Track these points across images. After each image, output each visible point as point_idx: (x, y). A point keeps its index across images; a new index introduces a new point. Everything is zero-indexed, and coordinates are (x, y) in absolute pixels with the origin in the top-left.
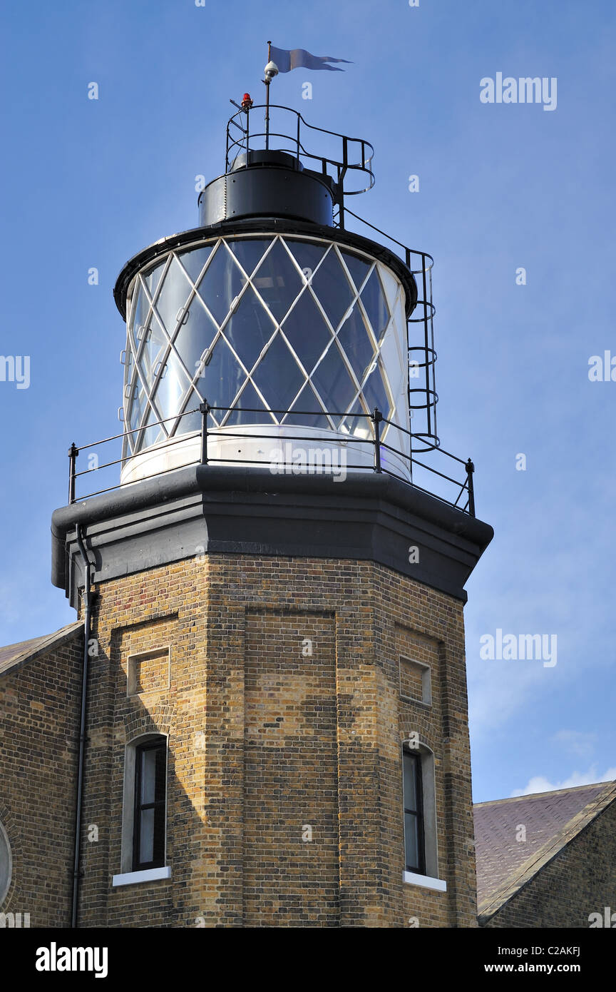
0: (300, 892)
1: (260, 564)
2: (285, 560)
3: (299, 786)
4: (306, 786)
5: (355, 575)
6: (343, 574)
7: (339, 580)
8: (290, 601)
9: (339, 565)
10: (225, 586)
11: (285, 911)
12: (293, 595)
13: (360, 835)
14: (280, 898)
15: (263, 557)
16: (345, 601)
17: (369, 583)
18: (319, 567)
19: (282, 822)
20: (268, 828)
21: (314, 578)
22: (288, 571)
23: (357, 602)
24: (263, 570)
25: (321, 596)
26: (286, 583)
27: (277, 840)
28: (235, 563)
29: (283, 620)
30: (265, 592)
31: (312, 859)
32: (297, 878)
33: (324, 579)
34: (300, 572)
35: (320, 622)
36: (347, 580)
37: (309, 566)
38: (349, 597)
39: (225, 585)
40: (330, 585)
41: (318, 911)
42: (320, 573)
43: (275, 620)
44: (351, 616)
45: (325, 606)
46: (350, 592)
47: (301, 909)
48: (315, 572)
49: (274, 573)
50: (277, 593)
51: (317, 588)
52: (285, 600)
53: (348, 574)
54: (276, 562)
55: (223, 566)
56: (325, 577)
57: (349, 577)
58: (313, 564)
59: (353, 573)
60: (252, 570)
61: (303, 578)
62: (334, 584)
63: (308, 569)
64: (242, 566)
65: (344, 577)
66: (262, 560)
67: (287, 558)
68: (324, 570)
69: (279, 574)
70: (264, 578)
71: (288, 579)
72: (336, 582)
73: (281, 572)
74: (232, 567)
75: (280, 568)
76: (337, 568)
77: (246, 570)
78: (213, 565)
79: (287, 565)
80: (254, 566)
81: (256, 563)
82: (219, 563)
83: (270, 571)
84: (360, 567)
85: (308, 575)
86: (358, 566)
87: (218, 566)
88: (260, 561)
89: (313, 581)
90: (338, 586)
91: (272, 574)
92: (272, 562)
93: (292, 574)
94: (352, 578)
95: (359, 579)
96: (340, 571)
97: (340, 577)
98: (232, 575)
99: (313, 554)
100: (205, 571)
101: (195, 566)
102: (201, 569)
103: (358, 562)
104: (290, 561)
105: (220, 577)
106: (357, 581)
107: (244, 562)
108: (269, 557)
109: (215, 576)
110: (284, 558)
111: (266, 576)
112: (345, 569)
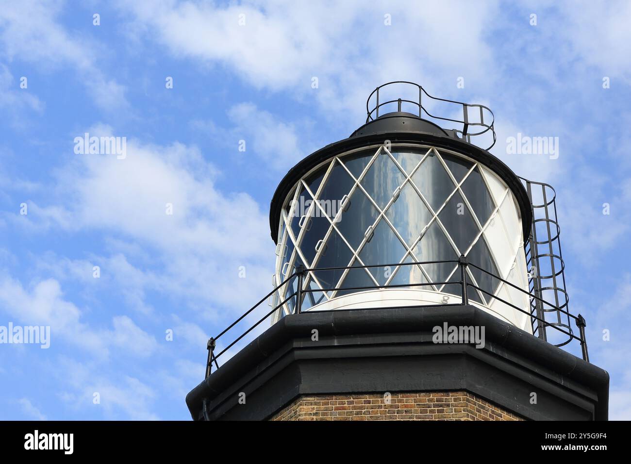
1: (352, 403)
5: (448, 405)
6: (435, 406)
7: (431, 411)
9: (431, 397)
15: (354, 396)
18: (410, 401)
21: (406, 412)
22: (380, 407)
24: (354, 408)
28: (327, 404)
33: (416, 412)
34: (391, 406)
36: (439, 411)
37: (400, 401)
42: (411, 406)
48: (406, 406)
49: (365, 410)
53: (441, 406)
54: (368, 399)
55: (315, 407)
56: (417, 410)
57: (442, 408)
58: (405, 399)
59: (445, 404)
60: (344, 408)
61: (395, 413)
62: (426, 415)
63: (400, 404)
64: (334, 406)
65: (436, 409)
66: (353, 399)
67: (379, 395)
68: (416, 404)
69: (371, 410)
70: (355, 414)
71: (379, 415)
72: (428, 414)
73: (372, 408)
74: (322, 407)
75: (371, 405)
76: (429, 400)
77: (337, 409)
78: (304, 407)
79: (378, 401)
80: (346, 405)
81: (347, 401)
82: (312, 405)
83: (361, 408)
84: (453, 398)
85: (399, 409)
86: (450, 397)
87: (310, 407)
88: (352, 399)
89: (404, 414)
90: (430, 417)
91: (363, 411)
92: (363, 400)
93: (383, 409)
94: (445, 409)
95: (452, 409)
96: (432, 403)
97: (432, 408)
98: (324, 414)
99: (403, 389)
100: (298, 413)
101: (290, 411)
102: (295, 413)
103: (450, 394)
104: (381, 397)
105: (312, 417)
106: (449, 411)
107: (335, 401)
108: (360, 395)
109: (308, 417)
110: (375, 395)
111: (357, 414)
112: (437, 401)
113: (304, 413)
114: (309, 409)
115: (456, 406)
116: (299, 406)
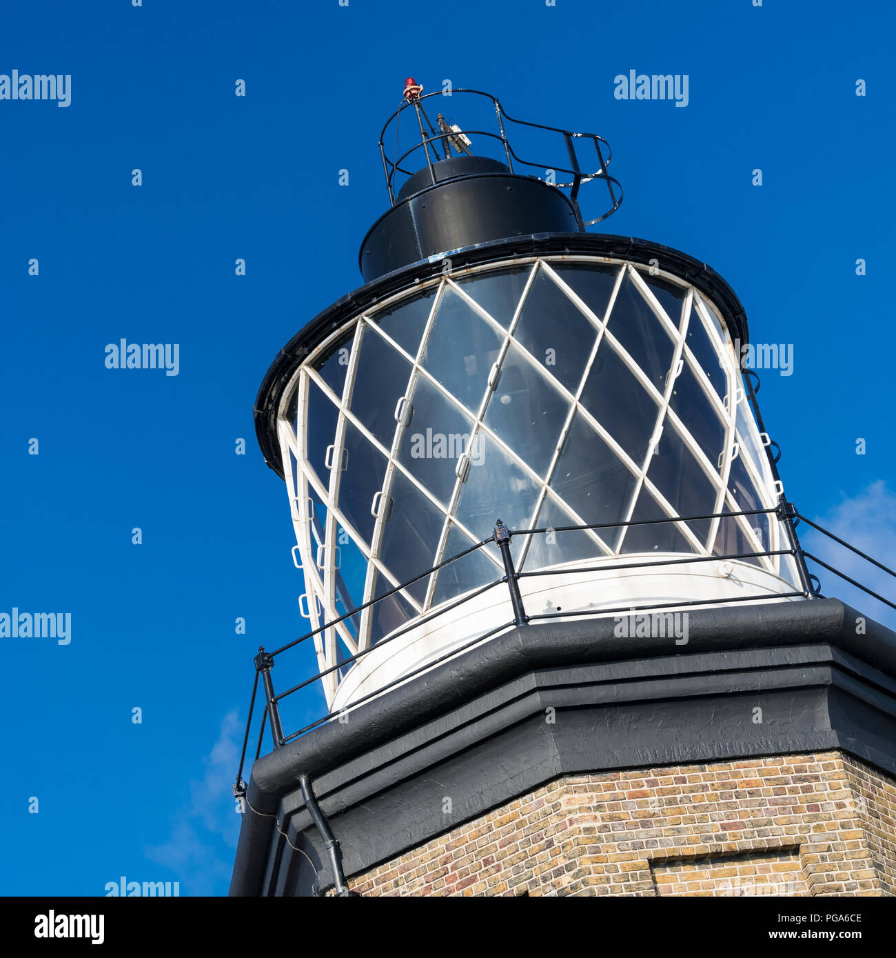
1: (654, 783)
2: (694, 770)
5: (817, 778)
6: (796, 780)
7: (792, 791)
8: (719, 838)
9: (785, 765)
10: (605, 828)
12: (724, 827)
15: (655, 770)
16: (812, 825)
17: (842, 789)
18: (752, 773)
21: (750, 794)
22: (704, 788)
23: (832, 825)
24: (661, 792)
25: (769, 823)
26: (706, 808)
28: (612, 787)
29: (714, 875)
30: (673, 829)
33: (766, 793)
34: (723, 786)
35: (776, 868)
36: (808, 790)
37: (736, 775)
38: (817, 818)
39: (605, 826)
40: (780, 801)
42: (758, 784)
43: (701, 877)
44: (829, 849)
45: (780, 838)
46: (816, 808)
48: (748, 784)
49: (682, 795)
50: (695, 828)
51: (759, 810)
52: (711, 838)
53: (805, 780)
54: (680, 775)
55: (594, 794)
56: (768, 791)
57: (807, 784)
58: (742, 770)
59: (812, 777)
60: (645, 795)
61: (731, 797)
62: (785, 799)
63: (736, 780)
64: (625, 791)
65: (799, 785)
66: (655, 775)
67: (696, 766)
68: (763, 778)
69: (691, 795)
70: (667, 804)
71: (707, 802)
72: (787, 796)
73: (692, 792)
74: (607, 794)
75: (688, 784)
76: (783, 771)
77: (632, 796)
78: (576, 796)
79: (698, 777)
80: (645, 788)
81: (647, 781)
82: (586, 791)
83: (673, 791)
84: (821, 763)
85: (738, 789)
86: (816, 763)
87: (584, 795)
88: (653, 777)
89: (748, 798)
90: (792, 801)
91: (678, 797)
92: (672, 776)
93: (710, 792)
94: (813, 784)
95: (825, 784)
96: (790, 776)
97: (793, 785)
98: (612, 808)
99: (738, 754)
100: (564, 808)
101: (541, 804)
102: (553, 807)
103: (816, 757)
104: (703, 770)
105: (593, 813)
106: (821, 788)
107: (625, 782)
108: (667, 769)
109: (586, 814)
110: (691, 767)
111: (670, 803)
112: (797, 772)
113: (577, 806)
114: (582, 799)
115: (830, 778)
116: (561, 795)
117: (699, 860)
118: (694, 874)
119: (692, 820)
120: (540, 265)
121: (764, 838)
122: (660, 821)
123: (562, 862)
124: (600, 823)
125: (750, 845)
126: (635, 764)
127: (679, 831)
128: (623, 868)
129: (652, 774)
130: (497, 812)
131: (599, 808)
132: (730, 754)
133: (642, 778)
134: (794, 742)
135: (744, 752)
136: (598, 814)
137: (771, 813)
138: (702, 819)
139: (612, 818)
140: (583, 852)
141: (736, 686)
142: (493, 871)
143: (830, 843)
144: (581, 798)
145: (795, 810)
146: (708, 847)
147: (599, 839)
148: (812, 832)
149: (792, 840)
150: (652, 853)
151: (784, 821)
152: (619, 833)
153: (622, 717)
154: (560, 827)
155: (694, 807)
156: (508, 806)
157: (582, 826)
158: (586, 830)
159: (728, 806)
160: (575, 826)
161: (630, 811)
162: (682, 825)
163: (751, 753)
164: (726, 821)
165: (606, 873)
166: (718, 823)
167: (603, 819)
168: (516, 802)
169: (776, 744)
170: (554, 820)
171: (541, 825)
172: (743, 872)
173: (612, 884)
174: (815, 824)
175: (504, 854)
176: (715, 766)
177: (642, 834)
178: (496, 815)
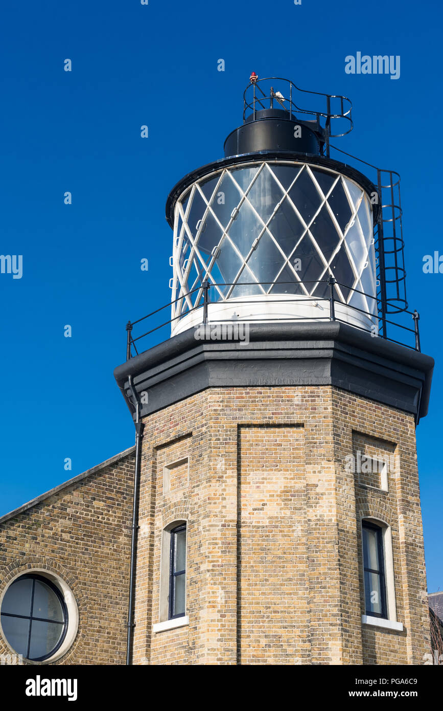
0: (281, 632)
1: (248, 393)
2: (266, 389)
3: (279, 553)
4: (285, 553)
5: (319, 396)
6: (309, 396)
7: (307, 401)
8: (269, 418)
9: (306, 390)
11: (269, 646)
12: (273, 414)
13: (324, 588)
14: (266, 636)
15: (250, 388)
16: (311, 416)
17: (329, 402)
18: (291, 392)
19: (267, 580)
20: (256, 585)
21: (288, 401)
22: (269, 397)
23: (320, 416)
24: (250, 397)
25: (293, 413)
26: (267, 405)
27: (264, 594)
28: (230, 394)
29: (266, 432)
30: (251, 413)
31: (289, 607)
32: (278, 622)
34: (277, 397)
35: (294, 432)
36: (312, 401)
37: (284, 392)
38: (314, 413)
39: (223, 409)
40: (301, 405)
41: (294, 646)
42: (292, 397)
43: (260, 433)
44: (316, 426)
45: (296, 420)
46: (315, 409)
47: (282, 645)
48: (288, 397)
49: (259, 399)
50: (261, 413)
51: (290, 408)
52: (266, 418)
53: (313, 397)
54: (260, 391)
55: (221, 396)
56: (296, 400)
58: (287, 391)
59: (316, 396)
60: (242, 398)
61: (279, 402)
63: (283, 395)
64: (235, 396)
65: (310, 399)
67: (268, 388)
68: (295, 394)
69: (262, 399)
71: (269, 403)
72: (304, 403)
74: (227, 396)
75: (262, 395)
76: (305, 392)
77: (238, 398)
78: (214, 396)
79: (268, 392)
80: (244, 395)
81: (245, 392)
82: (218, 394)
83: (255, 397)
84: (322, 390)
85: (283, 398)
86: (320, 390)
87: (218, 396)
88: (248, 391)
89: (287, 403)
90: (306, 405)
91: (257, 399)
92: (257, 391)
93: (271, 399)
94: (316, 399)
96: (307, 394)
97: (307, 398)
98: (228, 402)
99: (286, 384)
100: (208, 400)
101: (202, 397)
102: (206, 399)
103: (320, 387)
104: (270, 389)
105: (219, 404)
106: (320, 400)
107: (236, 392)
108: (255, 388)
109: (216, 403)
110: (265, 388)
111: (252, 402)
112: (311, 393)
113: (213, 400)
115: (324, 397)
116: (208, 395)
117: (261, 426)
118: (257, 431)
119: (260, 410)
120: (265, 165)
121: (289, 420)
122: (246, 409)
123: (204, 422)
124: (221, 408)
125: (282, 421)
126: (241, 385)
127: (253, 414)
128: (226, 427)
129: (248, 390)
130: (189, 398)
131: (222, 401)
132: (282, 384)
133: (243, 390)
134: (312, 381)
135: (289, 383)
136: (221, 404)
137: (295, 409)
138: (264, 410)
139: (226, 406)
140: (211, 419)
141: (290, 356)
142: (184, 422)
143: (317, 424)
144: (216, 397)
145: (305, 409)
146: (264, 421)
147: (219, 414)
148: (310, 419)
149: (300, 421)
150: (240, 422)
151: (299, 413)
152: (228, 412)
153: (240, 365)
154: (206, 408)
155: (262, 404)
156: (193, 397)
157: (213, 408)
158: (215, 410)
159: (277, 405)
160: (211, 408)
161: (235, 404)
162: (255, 412)
163: (291, 384)
164: (274, 411)
165: (219, 428)
166: (271, 412)
167: (223, 406)
168: (195, 395)
169: (303, 381)
170: (205, 405)
171: (201, 406)
172: (279, 432)
173: (220, 433)
174: (313, 415)
175: (188, 416)
176: (276, 388)
177: (237, 414)
178: (188, 400)
